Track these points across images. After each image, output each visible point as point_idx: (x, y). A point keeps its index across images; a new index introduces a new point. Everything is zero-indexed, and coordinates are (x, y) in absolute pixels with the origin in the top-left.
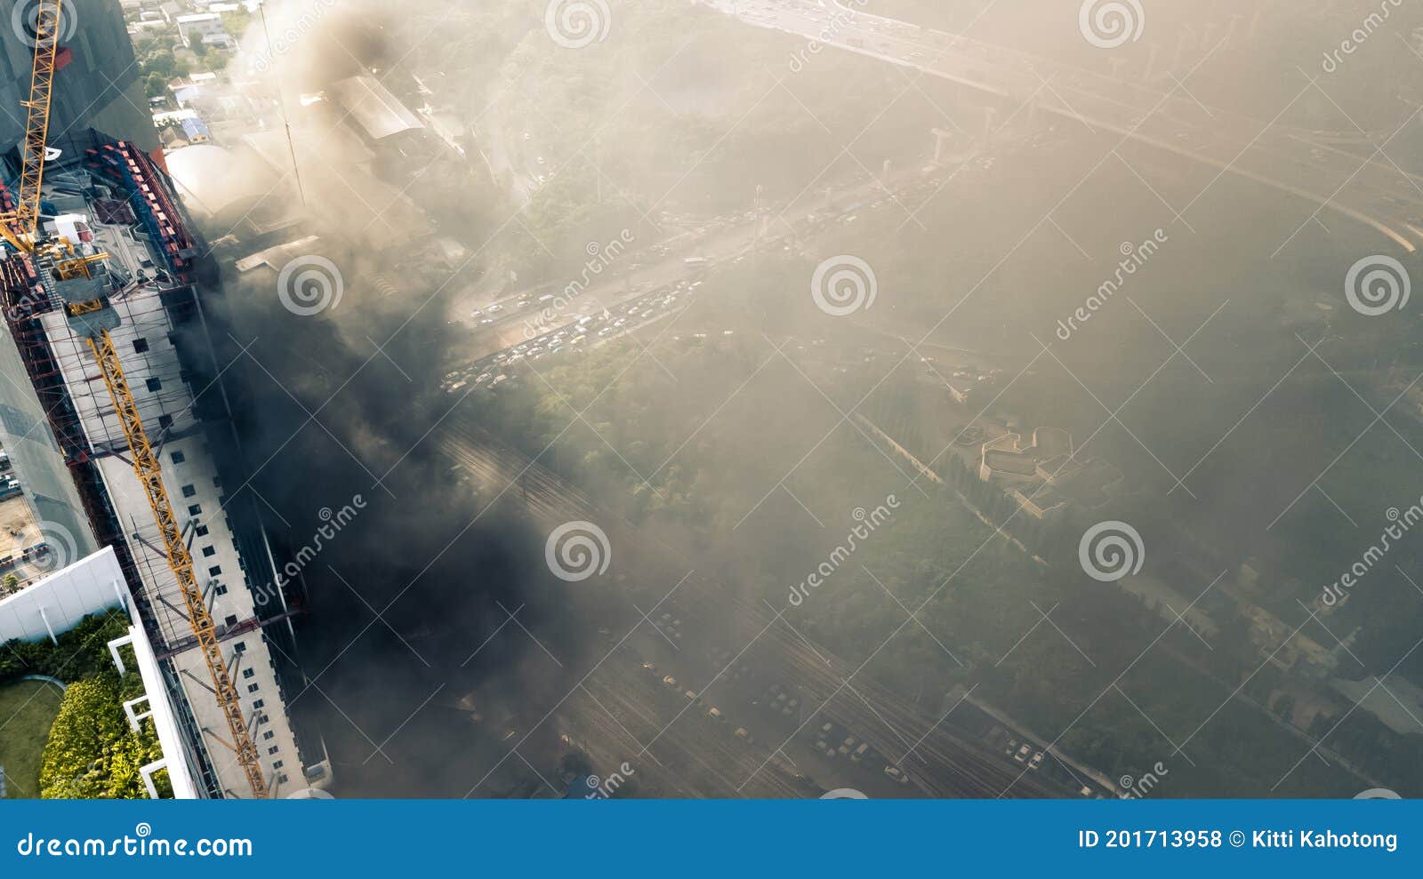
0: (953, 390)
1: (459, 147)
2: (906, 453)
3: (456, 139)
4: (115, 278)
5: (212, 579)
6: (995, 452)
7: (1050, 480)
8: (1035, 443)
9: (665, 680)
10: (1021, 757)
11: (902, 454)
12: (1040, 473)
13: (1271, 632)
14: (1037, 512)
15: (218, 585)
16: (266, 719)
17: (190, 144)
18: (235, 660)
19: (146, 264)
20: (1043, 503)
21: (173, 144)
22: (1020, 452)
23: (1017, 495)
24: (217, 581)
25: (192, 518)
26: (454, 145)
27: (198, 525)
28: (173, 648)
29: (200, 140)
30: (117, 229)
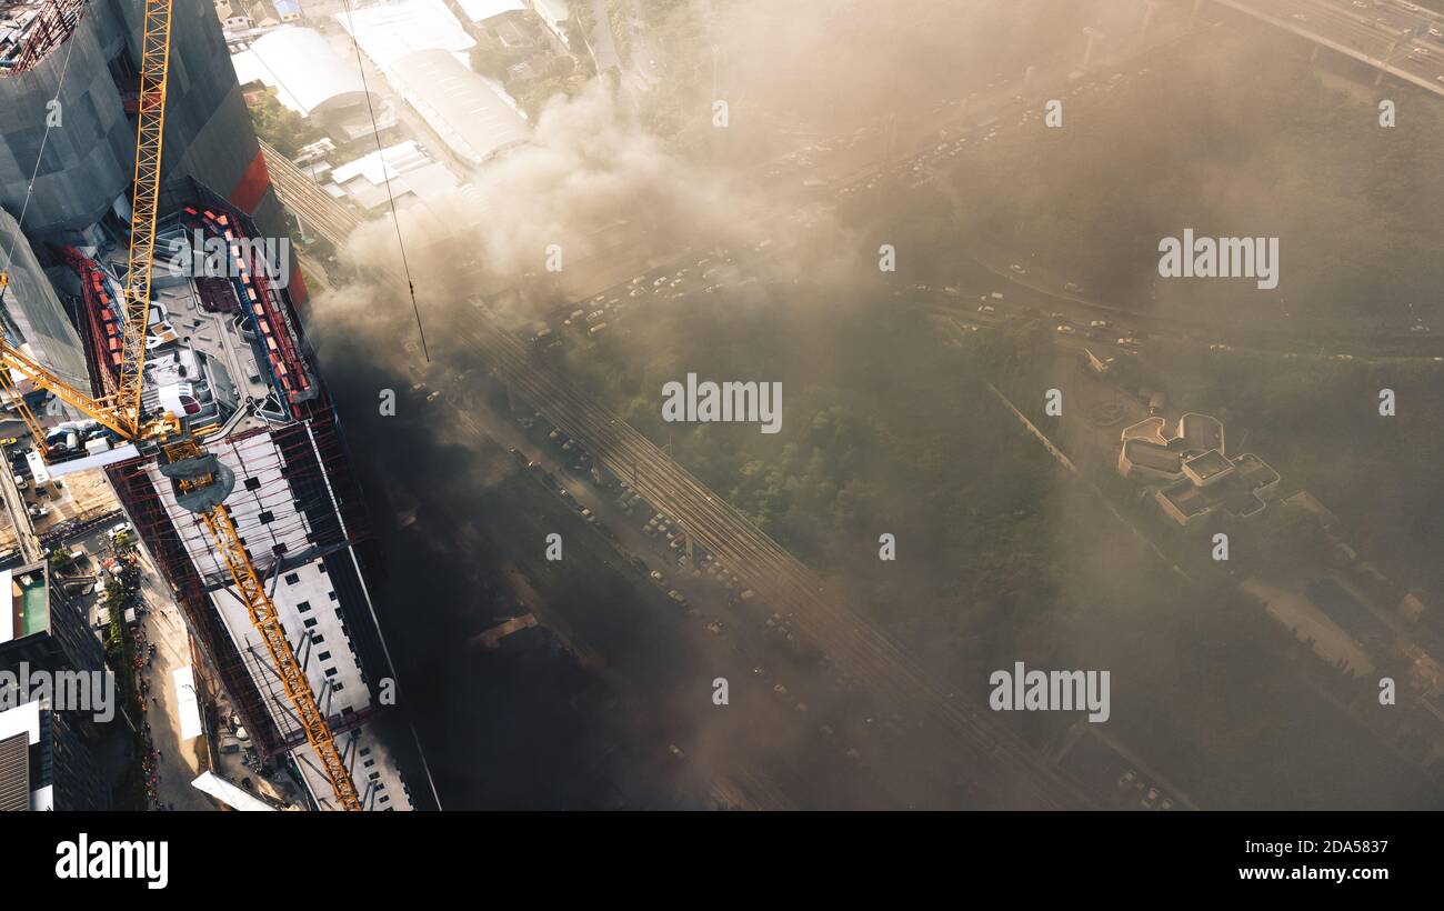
0: (1092, 357)
1: (562, 34)
2: (1038, 433)
3: (559, 24)
4: (223, 407)
5: (328, 679)
6: (1135, 441)
7: (1198, 481)
8: (1181, 435)
9: (776, 688)
10: (1149, 803)
11: (1034, 433)
12: (1187, 471)
13: (1434, 680)
14: (1183, 519)
15: (334, 683)
16: (382, 786)
17: (281, 22)
18: (352, 744)
19: (255, 380)
20: (1189, 508)
21: (264, 22)
22: (1165, 443)
23: (1160, 496)
24: (333, 680)
25: (307, 630)
26: (556, 30)
27: (314, 635)
28: (290, 740)
29: (291, 18)
30: (222, 319)
